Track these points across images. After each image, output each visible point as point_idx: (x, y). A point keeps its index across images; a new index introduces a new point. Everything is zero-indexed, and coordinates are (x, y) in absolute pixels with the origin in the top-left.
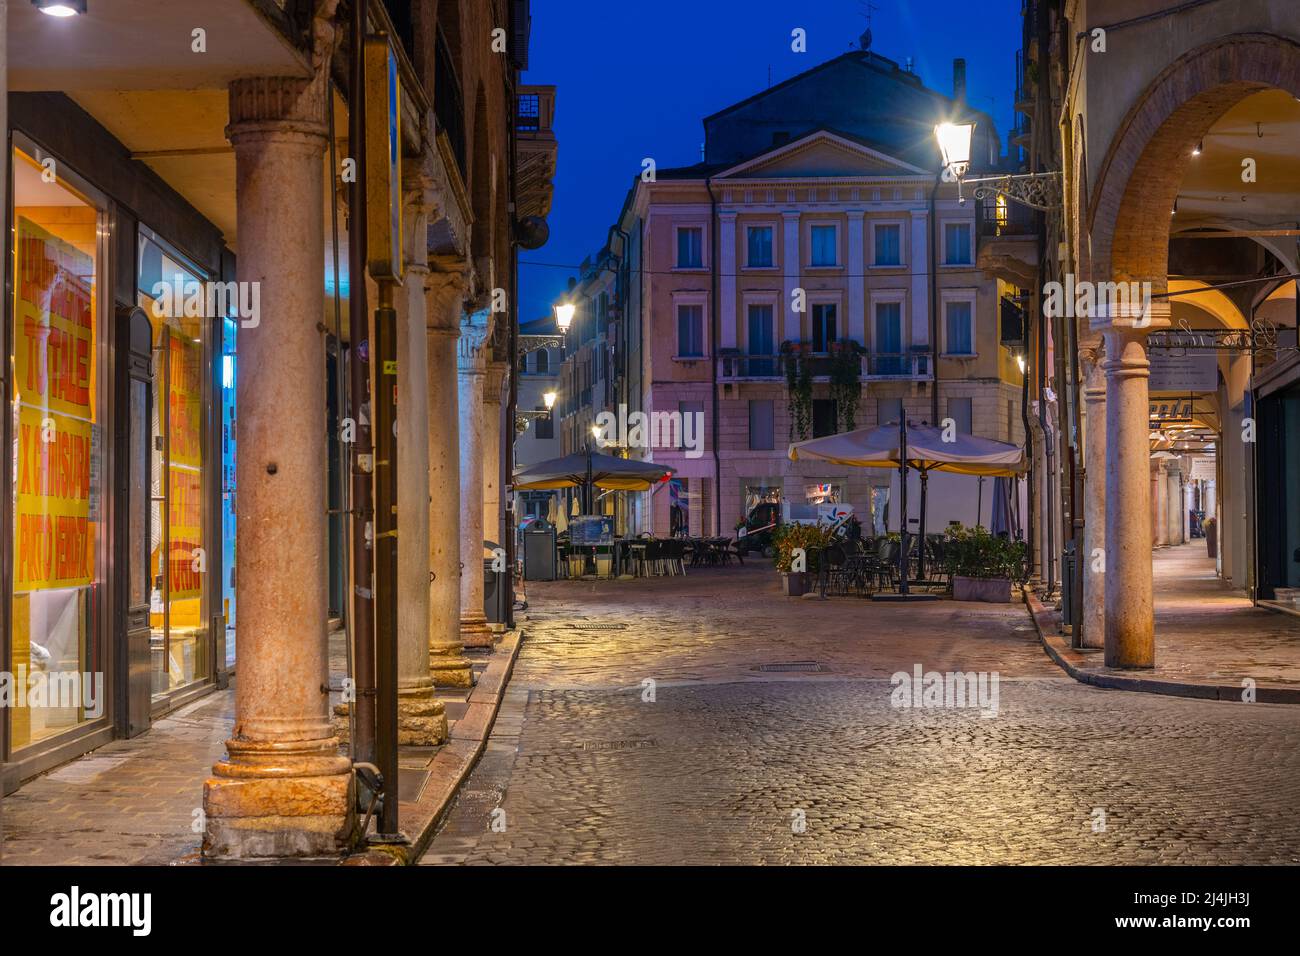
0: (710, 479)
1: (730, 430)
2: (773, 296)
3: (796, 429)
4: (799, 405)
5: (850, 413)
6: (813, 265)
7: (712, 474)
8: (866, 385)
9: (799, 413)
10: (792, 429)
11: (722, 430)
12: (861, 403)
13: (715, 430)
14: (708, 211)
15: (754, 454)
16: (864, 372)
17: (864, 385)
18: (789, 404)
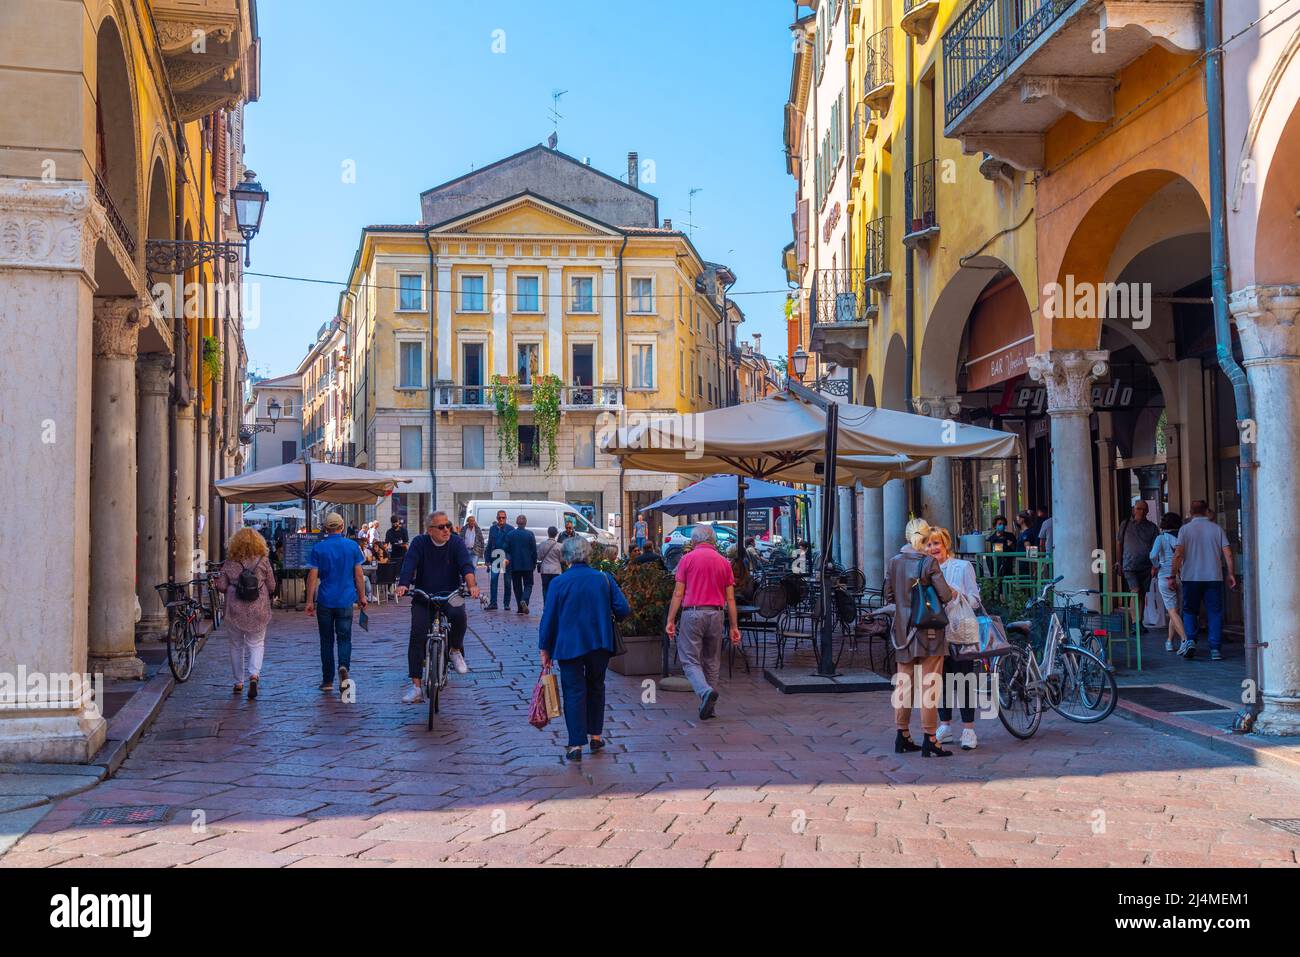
0: (428, 494)
1: (446, 451)
2: (485, 336)
3: (504, 451)
4: (507, 430)
5: (551, 438)
6: (519, 310)
7: (429, 490)
8: (564, 413)
9: (508, 436)
10: (500, 451)
11: (439, 451)
12: (560, 429)
13: (431, 452)
14: (428, 261)
15: (467, 472)
16: (564, 403)
17: (563, 413)
18: (497, 429)
